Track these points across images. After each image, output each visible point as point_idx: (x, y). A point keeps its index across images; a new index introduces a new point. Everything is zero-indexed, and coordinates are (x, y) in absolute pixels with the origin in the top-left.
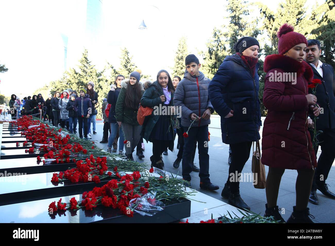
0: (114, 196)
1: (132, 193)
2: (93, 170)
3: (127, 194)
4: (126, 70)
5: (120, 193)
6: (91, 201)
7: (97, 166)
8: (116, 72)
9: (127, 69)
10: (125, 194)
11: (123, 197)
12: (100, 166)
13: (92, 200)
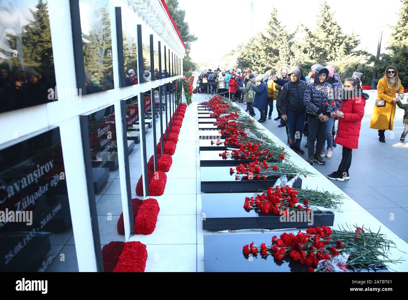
0: (302, 252)
1: (322, 252)
2: (283, 201)
3: (315, 253)
4: (324, 32)
5: (309, 249)
6: (280, 251)
7: (287, 196)
8: (312, 35)
9: (325, 30)
10: (314, 251)
11: (312, 255)
12: (290, 198)
13: (281, 249)
